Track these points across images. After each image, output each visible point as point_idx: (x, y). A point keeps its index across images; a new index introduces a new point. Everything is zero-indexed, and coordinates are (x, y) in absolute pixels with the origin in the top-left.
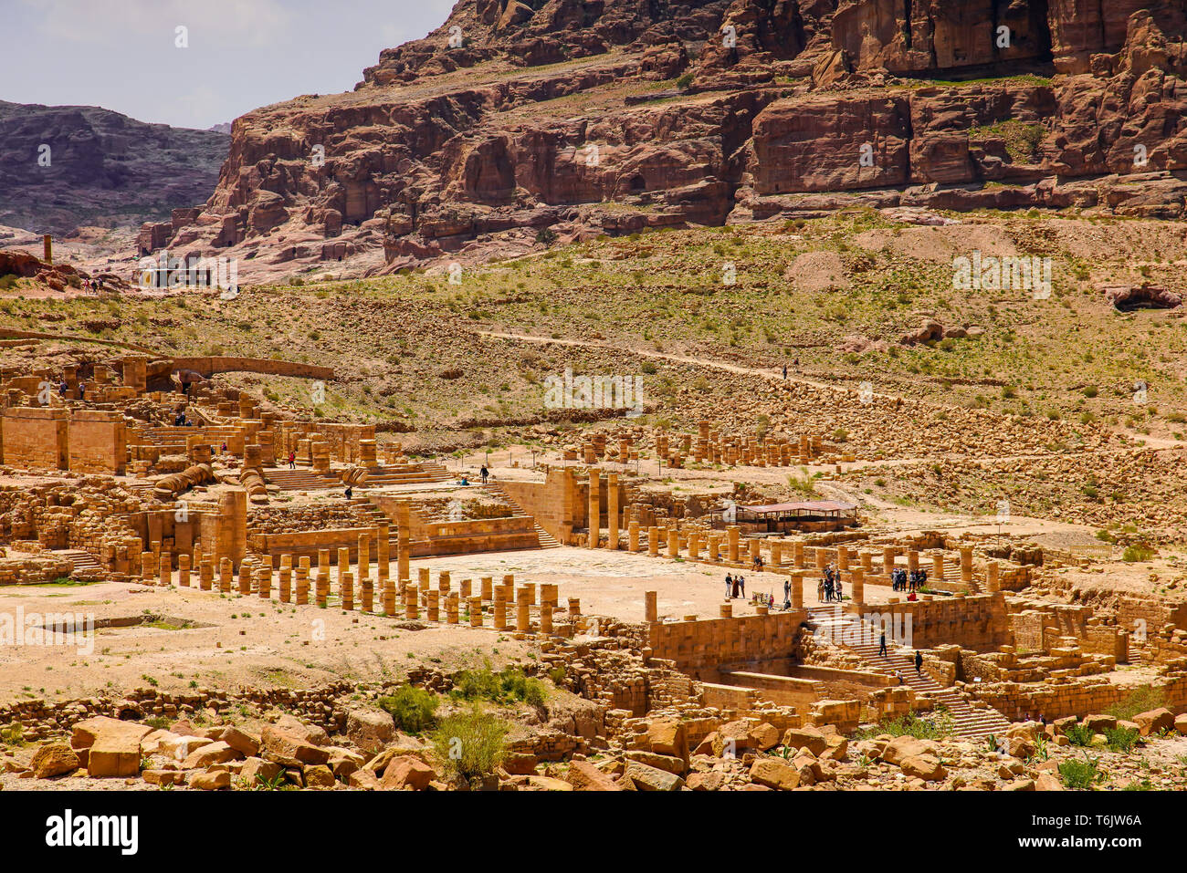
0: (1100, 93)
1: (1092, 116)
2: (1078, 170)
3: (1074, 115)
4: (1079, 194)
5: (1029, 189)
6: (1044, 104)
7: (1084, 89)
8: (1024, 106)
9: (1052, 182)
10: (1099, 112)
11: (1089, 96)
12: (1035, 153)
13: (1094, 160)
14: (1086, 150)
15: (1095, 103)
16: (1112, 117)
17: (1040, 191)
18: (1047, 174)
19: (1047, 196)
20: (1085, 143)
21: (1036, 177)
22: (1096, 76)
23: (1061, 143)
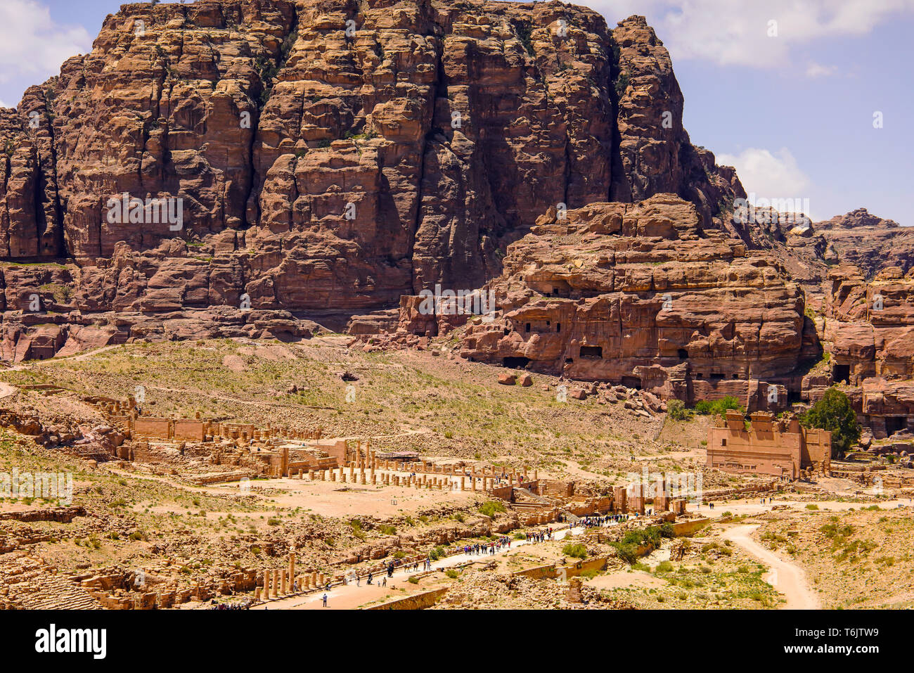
0: (102, 275)
1: (100, 285)
2: (94, 309)
3: (91, 284)
4: (97, 320)
5: (65, 315)
6: (66, 277)
7: (94, 273)
8: (58, 277)
9: (78, 313)
10: (103, 284)
11: (98, 276)
12: (66, 299)
13: (102, 305)
14: (98, 300)
15: (101, 280)
16: (110, 286)
17: (73, 316)
18: (74, 309)
19: (78, 319)
20: (98, 297)
21: (69, 310)
22: (99, 268)
23: (85, 296)
